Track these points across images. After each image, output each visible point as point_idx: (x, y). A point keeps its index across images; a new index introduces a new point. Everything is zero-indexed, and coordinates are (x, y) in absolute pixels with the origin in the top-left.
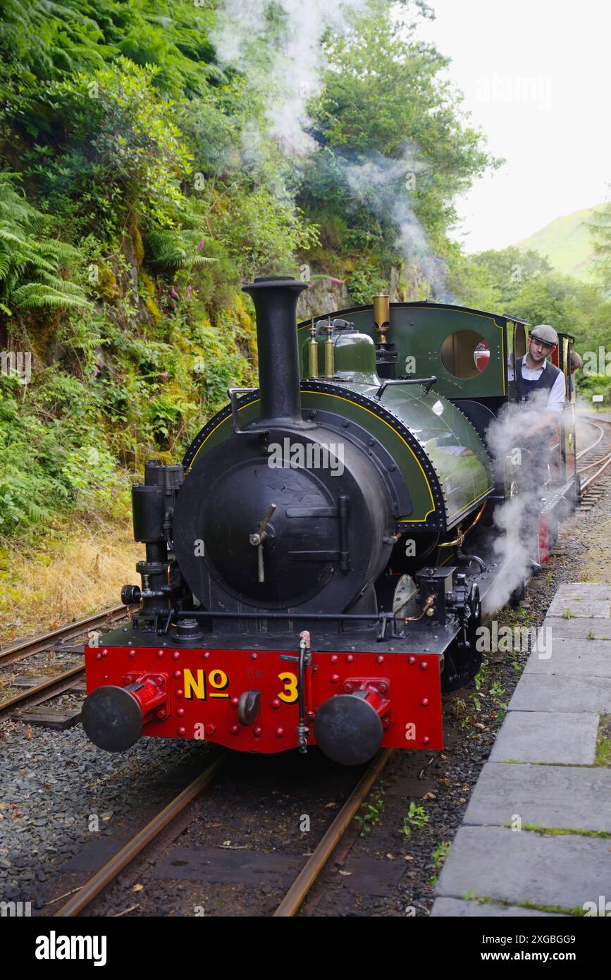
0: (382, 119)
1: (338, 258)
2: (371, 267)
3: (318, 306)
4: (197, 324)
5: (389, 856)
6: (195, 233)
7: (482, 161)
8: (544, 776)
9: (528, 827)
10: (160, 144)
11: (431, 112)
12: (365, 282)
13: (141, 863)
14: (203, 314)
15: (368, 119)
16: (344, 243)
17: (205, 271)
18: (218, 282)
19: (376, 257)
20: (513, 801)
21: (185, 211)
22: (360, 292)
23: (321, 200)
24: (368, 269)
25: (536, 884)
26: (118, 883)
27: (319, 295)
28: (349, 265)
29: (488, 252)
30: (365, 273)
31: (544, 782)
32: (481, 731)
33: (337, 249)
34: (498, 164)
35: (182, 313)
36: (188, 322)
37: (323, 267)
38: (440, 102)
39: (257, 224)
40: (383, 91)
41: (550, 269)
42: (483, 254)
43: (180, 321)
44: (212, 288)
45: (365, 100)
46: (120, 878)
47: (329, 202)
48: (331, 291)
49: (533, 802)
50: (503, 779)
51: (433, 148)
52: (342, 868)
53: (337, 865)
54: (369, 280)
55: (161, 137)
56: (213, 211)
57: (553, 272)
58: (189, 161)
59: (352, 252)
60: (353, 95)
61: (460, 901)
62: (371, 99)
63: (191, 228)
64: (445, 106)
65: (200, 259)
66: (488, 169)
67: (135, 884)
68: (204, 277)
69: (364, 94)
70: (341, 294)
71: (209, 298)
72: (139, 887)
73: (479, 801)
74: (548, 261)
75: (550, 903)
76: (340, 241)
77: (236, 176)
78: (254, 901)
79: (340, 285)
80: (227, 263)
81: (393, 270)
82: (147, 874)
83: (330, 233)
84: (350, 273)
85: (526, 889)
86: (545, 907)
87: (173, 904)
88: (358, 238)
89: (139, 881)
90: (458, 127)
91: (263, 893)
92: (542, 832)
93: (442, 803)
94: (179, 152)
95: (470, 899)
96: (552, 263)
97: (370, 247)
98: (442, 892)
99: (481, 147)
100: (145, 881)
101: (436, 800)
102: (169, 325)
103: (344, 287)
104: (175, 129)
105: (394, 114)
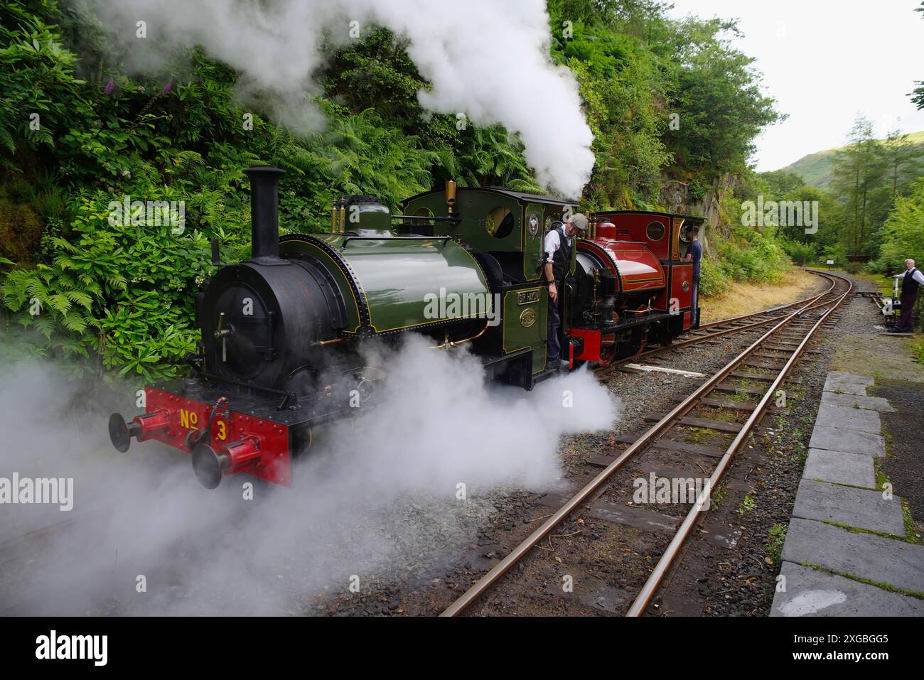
0: (715, 92)
1: (683, 171)
2: (703, 177)
3: (670, 199)
4: (603, 205)
5: (730, 525)
6: (606, 154)
7: (775, 116)
8: (843, 493)
9: (838, 524)
10: (591, 104)
11: (744, 88)
12: (699, 186)
13: (582, 508)
14: (607, 200)
15: (706, 92)
16: (688, 162)
17: (610, 176)
18: (616, 182)
19: (707, 172)
20: (825, 505)
21: (600, 142)
22: (696, 191)
23: (676, 138)
24: (701, 179)
25: (850, 563)
26: (570, 517)
27: (671, 192)
28: (690, 176)
29: (766, 173)
30: (699, 181)
31: (843, 497)
32: (781, 456)
33: (684, 166)
34: (784, 118)
35: (595, 198)
36: (598, 204)
37: (675, 176)
38: (750, 81)
39: (640, 150)
40: (716, 76)
41: (804, 184)
42: (763, 174)
43: (594, 203)
44: (613, 185)
45: (705, 82)
46: (571, 514)
47: (680, 139)
48: (678, 190)
49: (838, 508)
50: (815, 491)
51: (744, 109)
52: (702, 528)
53: (699, 526)
54: (701, 185)
55: (592, 100)
56: (615, 142)
57: (807, 186)
58: (605, 113)
59: (692, 168)
60: (698, 79)
61: (800, 566)
62: (709, 81)
63: (603, 151)
64: (753, 84)
65: (607, 168)
66: (778, 121)
67: (579, 518)
68: (609, 179)
69: (705, 78)
70: (684, 192)
71: (611, 191)
72: (581, 521)
73: (801, 503)
74: (802, 179)
75: (862, 577)
76: (685, 161)
77: (629, 123)
78: (649, 539)
79: (684, 186)
80: (622, 171)
81: (715, 180)
82: (585, 514)
83: (680, 157)
84: (690, 180)
85: (844, 565)
86: (859, 579)
87: (602, 534)
88: (696, 160)
89: (581, 517)
90: (759, 96)
91: (655, 536)
92: (848, 529)
93: (761, 497)
94: (601, 108)
95: (807, 566)
96: (806, 180)
97: (703, 166)
98: (786, 558)
99: (775, 108)
100: (585, 518)
101: (757, 495)
102: (587, 205)
103: (686, 188)
104: (600, 96)
105: (723, 89)
